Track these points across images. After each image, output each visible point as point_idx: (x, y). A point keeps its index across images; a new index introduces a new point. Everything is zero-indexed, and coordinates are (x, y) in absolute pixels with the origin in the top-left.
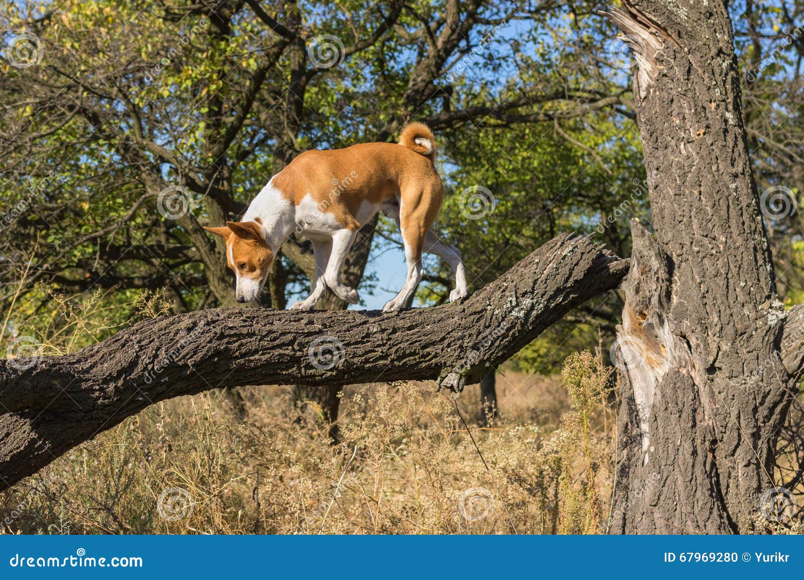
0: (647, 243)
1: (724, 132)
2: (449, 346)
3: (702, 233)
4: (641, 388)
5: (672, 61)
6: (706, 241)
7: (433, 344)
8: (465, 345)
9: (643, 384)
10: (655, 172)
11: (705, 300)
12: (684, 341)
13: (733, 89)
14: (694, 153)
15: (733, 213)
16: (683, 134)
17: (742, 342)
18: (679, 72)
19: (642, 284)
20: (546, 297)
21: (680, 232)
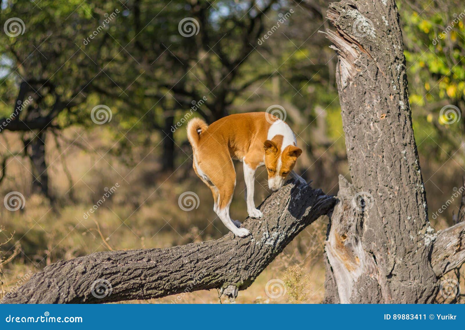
0: (350, 192)
1: (398, 116)
2: (230, 269)
3: (384, 184)
4: (342, 285)
5: (366, 67)
6: (386, 189)
7: (220, 268)
8: (240, 267)
9: (343, 282)
10: (353, 138)
11: (386, 229)
12: (372, 255)
13: (403, 84)
14: (379, 129)
15: (404, 170)
16: (372, 117)
17: (409, 258)
18: (370, 74)
19: (344, 216)
20: (286, 229)
21: (369, 182)
